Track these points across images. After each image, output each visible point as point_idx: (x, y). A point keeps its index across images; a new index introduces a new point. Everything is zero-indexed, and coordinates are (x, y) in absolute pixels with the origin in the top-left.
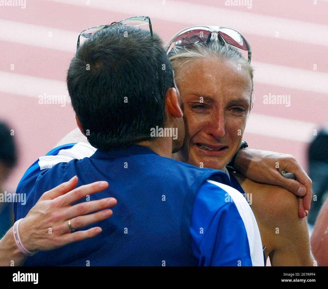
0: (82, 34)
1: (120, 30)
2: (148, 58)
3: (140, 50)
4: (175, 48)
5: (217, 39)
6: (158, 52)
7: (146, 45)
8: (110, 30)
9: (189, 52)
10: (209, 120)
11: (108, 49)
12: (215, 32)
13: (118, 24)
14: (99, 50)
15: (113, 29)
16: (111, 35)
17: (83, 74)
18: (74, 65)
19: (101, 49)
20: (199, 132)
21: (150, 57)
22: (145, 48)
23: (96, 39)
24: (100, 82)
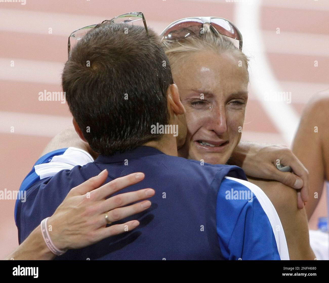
0: (72, 35)
1: (113, 29)
2: (147, 56)
3: (138, 48)
4: (165, 42)
5: (209, 30)
6: (155, 48)
7: (142, 42)
8: (103, 29)
9: (183, 46)
10: (209, 115)
11: (104, 49)
12: (207, 23)
13: (109, 22)
14: (95, 51)
15: (106, 28)
16: (106, 34)
17: (80, 78)
18: (70, 69)
19: (96, 50)
20: (199, 128)
21: (148, 54)
22: (142, 45)
23: (89, 40)
24: (99, 85)
